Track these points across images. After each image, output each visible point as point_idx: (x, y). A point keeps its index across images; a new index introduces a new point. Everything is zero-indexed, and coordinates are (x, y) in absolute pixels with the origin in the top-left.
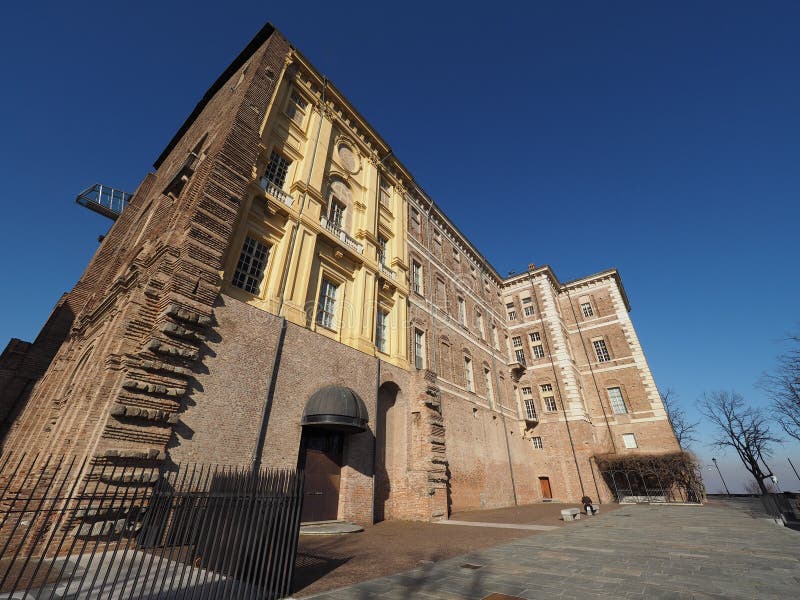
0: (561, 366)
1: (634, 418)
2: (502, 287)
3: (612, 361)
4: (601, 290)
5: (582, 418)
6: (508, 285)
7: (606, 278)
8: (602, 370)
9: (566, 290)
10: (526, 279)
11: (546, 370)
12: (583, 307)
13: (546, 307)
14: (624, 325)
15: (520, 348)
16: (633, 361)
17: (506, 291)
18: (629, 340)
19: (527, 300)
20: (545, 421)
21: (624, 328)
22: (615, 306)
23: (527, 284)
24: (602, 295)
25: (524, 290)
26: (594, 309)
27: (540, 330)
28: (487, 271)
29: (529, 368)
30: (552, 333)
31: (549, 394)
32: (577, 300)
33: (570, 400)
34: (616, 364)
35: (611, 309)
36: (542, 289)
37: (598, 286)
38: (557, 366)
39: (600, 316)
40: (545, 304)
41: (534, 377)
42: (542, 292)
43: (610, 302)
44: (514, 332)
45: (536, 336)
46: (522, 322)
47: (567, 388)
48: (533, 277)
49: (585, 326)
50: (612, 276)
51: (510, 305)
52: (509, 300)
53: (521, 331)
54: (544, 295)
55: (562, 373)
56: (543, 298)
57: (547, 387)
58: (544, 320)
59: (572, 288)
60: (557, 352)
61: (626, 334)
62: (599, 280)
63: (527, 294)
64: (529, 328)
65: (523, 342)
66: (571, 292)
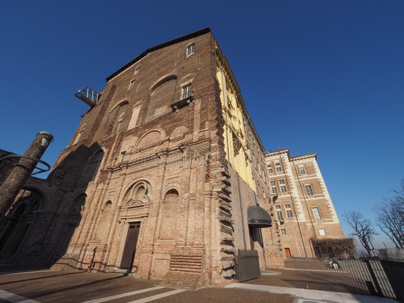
0: (295, 196)
1: (324, 222)
2: (265, 157)
3: (314, 195)
4: (310, 162)
5: (304, 221)
6: (268, 156)
7: (312, 157)
8: (310, 199)
9: (292, 161)
10: (277, 154)
11: (288, 198)
12: (300, 169)
13: (287, 168)
14: (320, 179)
15: (275, 186)
16: (324, 196)
17: (267, 159)
18: (322, 187)
19: (277, 164)
20: (287, 222)
21: (320, 181)
22: (316, 170)
23: (278, 157)
24: (309, 165)
25: (276, 159)
26: (306, 171)
27: (284, 179)
28: (262, 149)
29: (279, 197)
30: (290, 181)
31: (289, 209)
32: (298, 166)
33: (300, 213)
34: (316, 197)
35: (314, 171)
36: (285, 160)
37: (308, 160)
38: (293, 196)
39: (308, 174)
41: (282, 201)
43: (313, 168)
44: (271, 179)
45: (282, 181)
46: (276, 174)
47: (298, 207)
48: (281, 153)
49: (302, 178)
50: (314, 156)
51: (269, 166)
52: (269, 163)
53: (275, 178)
54: (286, 163)
55: (296, 200)
57: (288, 206)
58: (286, 174)
59: (296, 160)
60: (293, 190)
61: (321, 184)
62: (308, 158)
63: (278, 161)
64: (279, 178)
65: (276, 184)
66: (295, 162)
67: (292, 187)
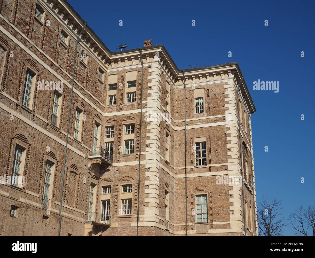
0: (147, 166)
1: (212, 228)
2: (108, 62)
3: (208, 166)
4: (217, 85)
5: (153, 224)
6: (116, 61)
7: (226, 72)
8: (196, 175)
9: (183, 78)
10: (136, 58)
11: (132, 168)
12: (195, 101)
13: (150, 95)
14: (229, 129)
15: (111, 139)
16: (226, 169)
17: (113, 68)
18: (229, 146)
19: (132, 84)
20: (117, 225)
21: (228, 132)
22: (226, 106)
23: (136, 64)
24: (217, 91)
25: (132, 70)
26: (205, 106)
27: (136, 121)
28: (88, 40)
29: (114, 164)
30: (148, 127)
31: (128, 195)
32: (191, 92)
33: (147, 204)
34: (210, 169)
35: (222, 109)
36: (151, 73)
37: (217, 79)
38: (144, 165)
39: (209, 115)
40: (149, 91)
41: (117, 175)
42: (150, 77)
43: (223, 100)
44: (109, 121)
45: (131, 128)
46: (121, 109)
47: (147, 191)
48: (144, 56)
49: (192, 123)
50: (233, 71)
51: (113, 87)
52: (113, 80)
53: (117, 120)
54: (150, 81)
55: (147, 174)
56: (149, 85)
57: (127, 188)
58: (144, 110)
59: (190, 77)
60: (148, 149)
61: (228, 139)
62: (219, 73)
63: (132, 76)
64: (126, 118)
65: (116, 133)
66: (188, 81)
67: (148, 142)
